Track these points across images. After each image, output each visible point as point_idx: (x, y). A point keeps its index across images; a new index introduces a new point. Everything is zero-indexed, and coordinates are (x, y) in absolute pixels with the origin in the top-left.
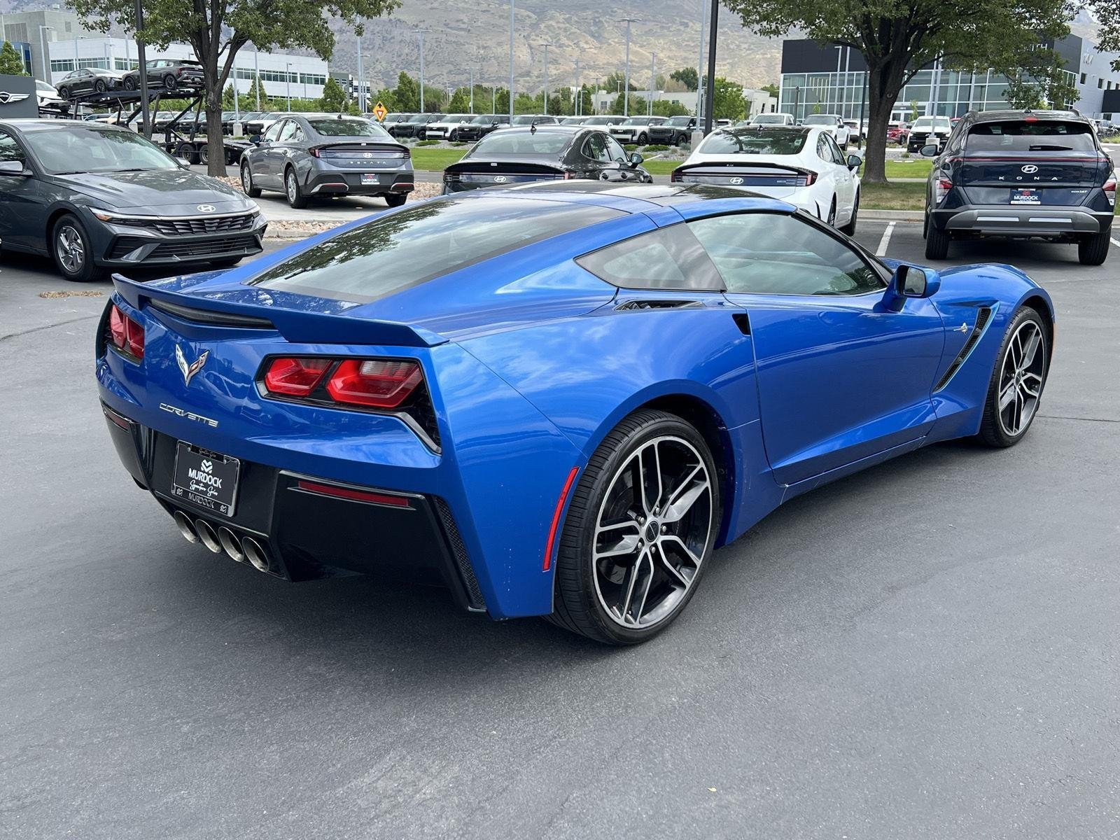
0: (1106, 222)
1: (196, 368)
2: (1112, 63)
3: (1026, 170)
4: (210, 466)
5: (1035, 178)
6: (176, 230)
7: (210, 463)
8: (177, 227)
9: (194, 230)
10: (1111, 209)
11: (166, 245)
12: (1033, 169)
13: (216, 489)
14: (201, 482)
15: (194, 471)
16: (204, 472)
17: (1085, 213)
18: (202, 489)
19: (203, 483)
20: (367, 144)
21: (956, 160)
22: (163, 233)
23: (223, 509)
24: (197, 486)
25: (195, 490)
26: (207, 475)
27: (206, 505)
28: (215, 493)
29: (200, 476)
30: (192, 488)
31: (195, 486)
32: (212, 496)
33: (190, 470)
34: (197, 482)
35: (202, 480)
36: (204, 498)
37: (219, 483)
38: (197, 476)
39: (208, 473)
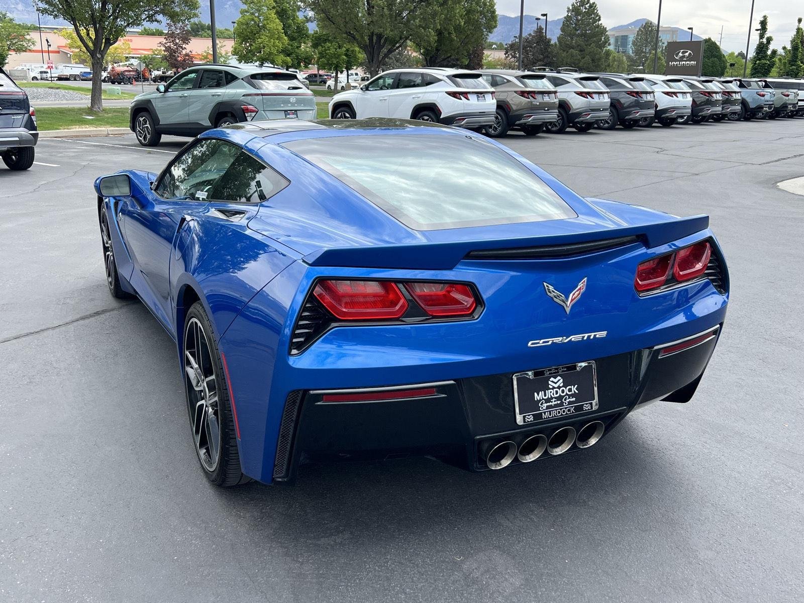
1: (578, 295)
7: (559, 378)
13: (573, 396)
14: (552, 398)
15: (541, 394)
16: (554, 388)
17: (24, 132)
18: (556, 403)
19: (555, 398)
23: (587, 407)
24: (548, 404)
25: (548, 407)
26: (558, 390)
27: (567, 414)
28: (572, 400)
29: (549, 394)
30: (542, 408)
31: (545, 405)
32: (570, 403)
33: (536, 394)
34: (548, 401)
35: (553, 396)
36: (561, 409)
37: (574, 389)
38: (545, 396)
39: (559, 387)
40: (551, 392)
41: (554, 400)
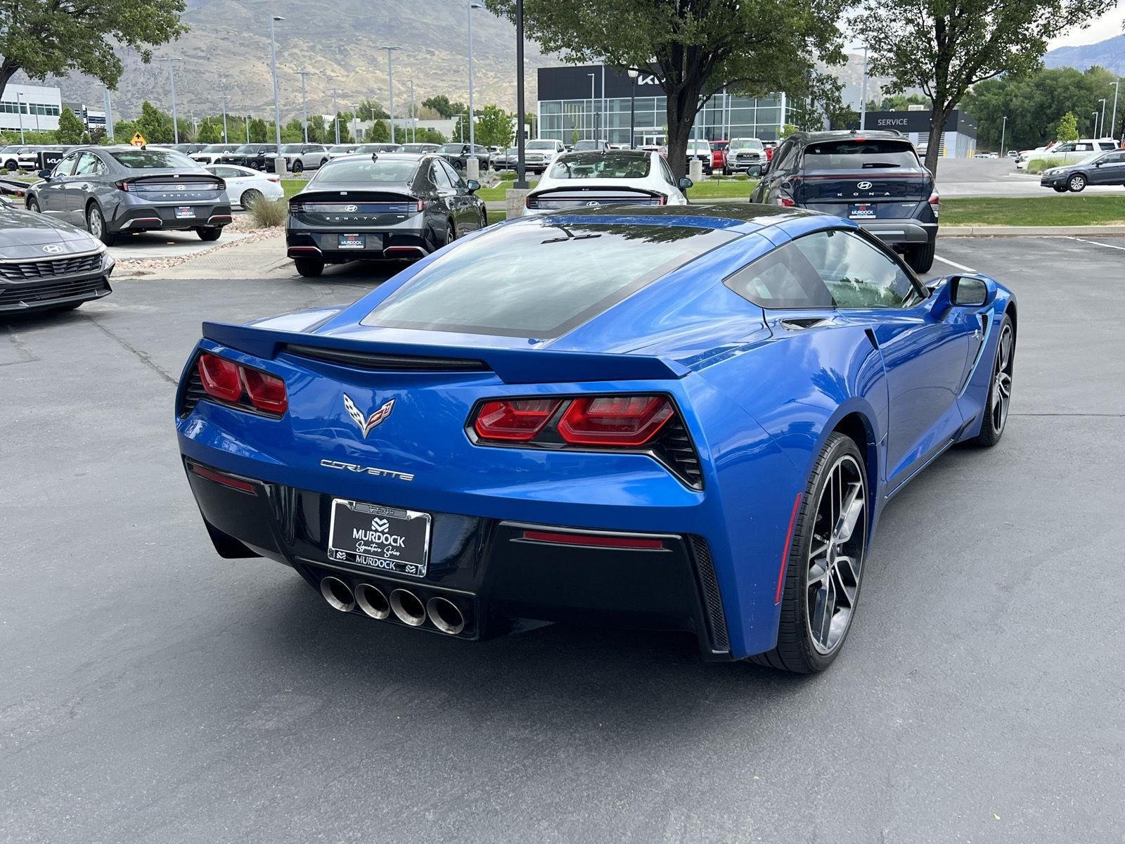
0: (932, 232)
1: (378, 418)
2: (882, 88)
3: (861, 186)
4: (385, 524)
5: (870, 193)
6: (22, 273)
7: (385, 521)
8: (23, 270)
9: (42, 273)
10: (935, 220)
11: (12, 290)
12: (867, 185)
13: (398, 548)
14: (373, 543)
15: (361, 532)
16: (376, 531)
17: (916, 225)
18: (376, 550)
19: (376, 544)
20: (180, 176)
21: (795, 179)
22: (8, 278)
23: (410, 569)
24: (367, 548)
25: (365, 551)
26: (381, 534)
27: (384, 567)
28: (395, 553)
29: (371, 536)
30: (359, 550)
31: (364, 547)
32: (392, 556)
33: (355, 530)
34: (368, 543)
35: (374, 540)
36: (379, 559)
37: (400, 542)
38: (365, 537)
39: (383, 532)
40: (372, 535)
41: (374, 545)
